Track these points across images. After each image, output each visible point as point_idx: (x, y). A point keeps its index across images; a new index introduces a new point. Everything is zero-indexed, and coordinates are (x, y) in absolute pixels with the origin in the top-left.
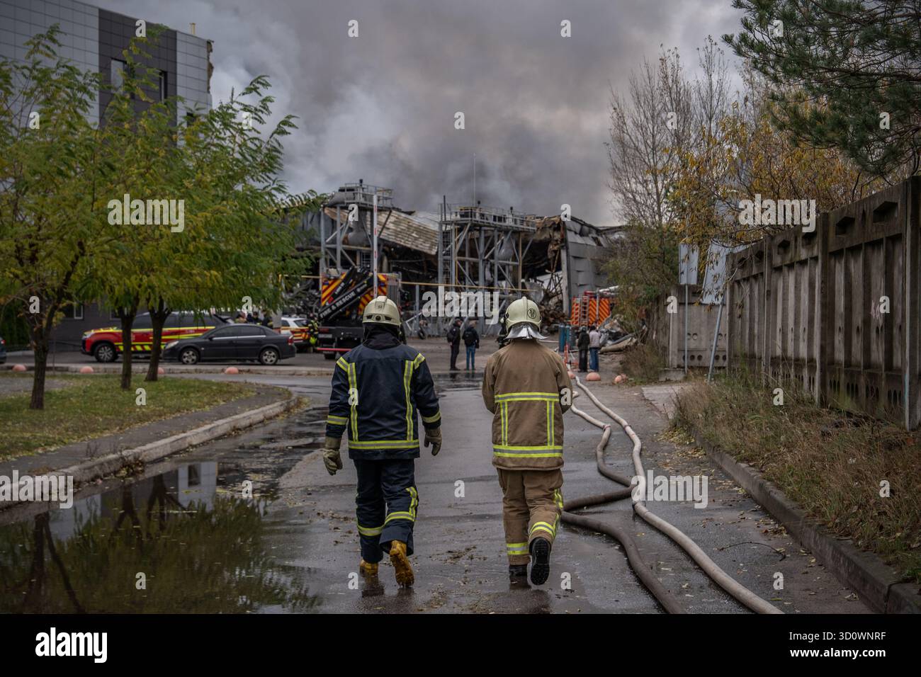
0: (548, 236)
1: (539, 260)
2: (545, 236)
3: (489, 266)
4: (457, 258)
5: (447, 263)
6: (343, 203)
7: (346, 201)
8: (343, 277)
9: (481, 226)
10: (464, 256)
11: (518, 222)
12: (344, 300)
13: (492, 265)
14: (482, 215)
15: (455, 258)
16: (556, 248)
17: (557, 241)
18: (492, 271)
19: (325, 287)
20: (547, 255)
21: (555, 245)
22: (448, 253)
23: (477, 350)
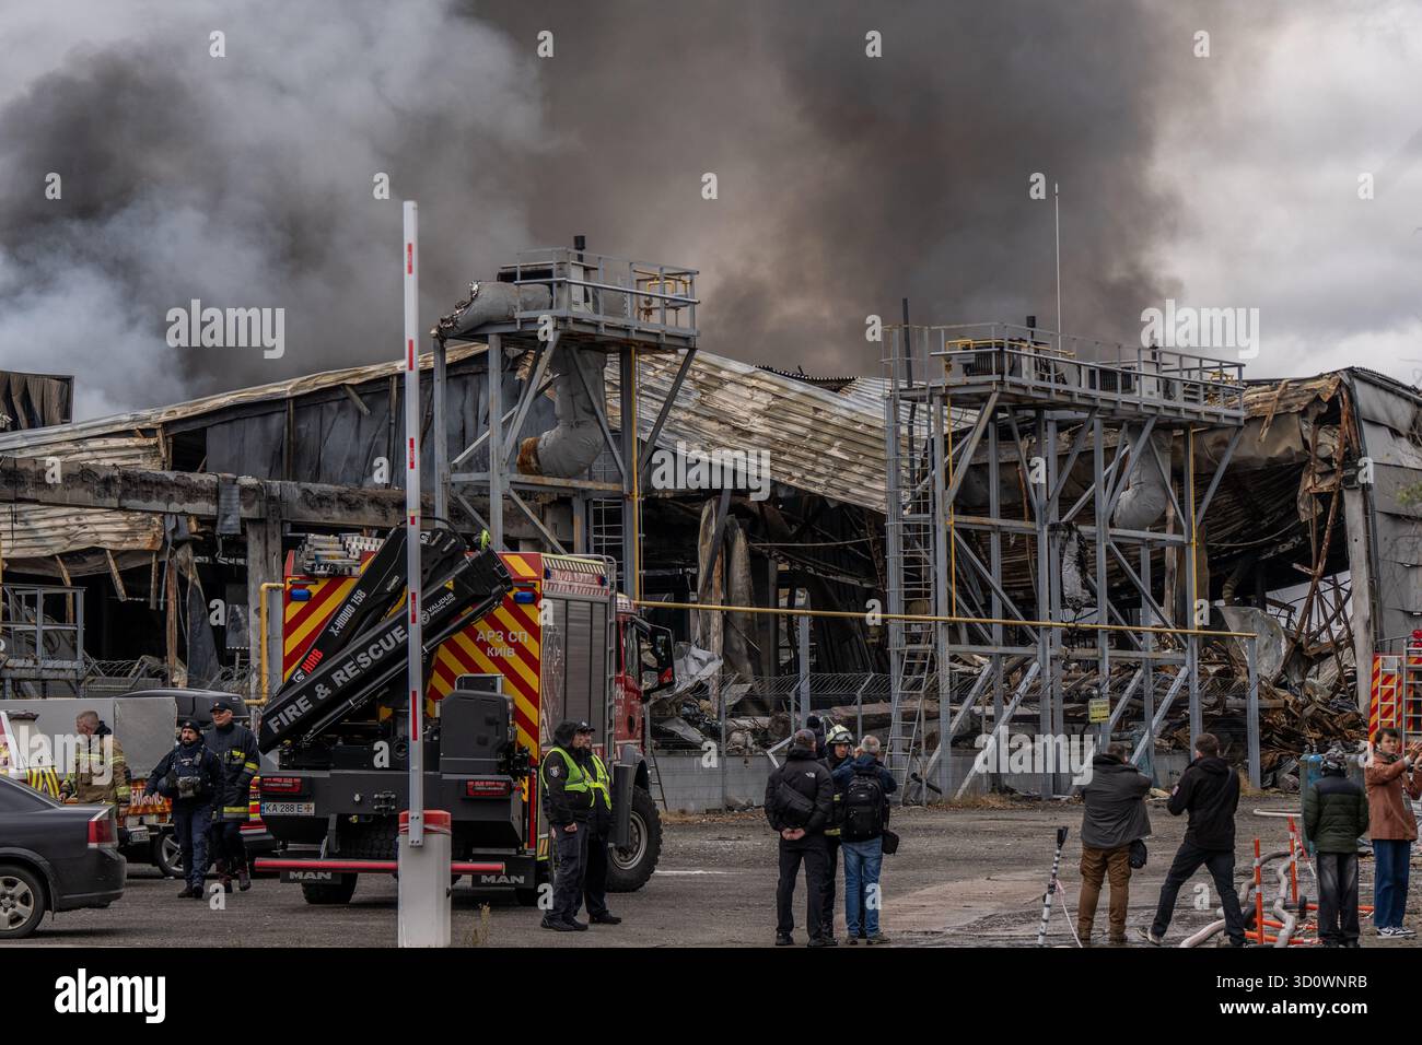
0: (1298, 447)
1: (1271, 530)
2: (1288, 444)
3: (1073, 547)
4: (953, 518)
5: (918, 535)
6: (512, 321)
7: (519, 315)
8: (360, 571)
9: (1039, 408)
10: (984, 510)
11: (1179, 390)
12: (365, 660)
13: (1086, 545)
14: (1043, 367)
15: (945, 520)
16: (1325, 486)
17: (1328, 460)
18: (1084, 563)
19: (295, 608)
20: (1294, 513)
21: (1325, 475)
22: (922, 504)
23: (887, 859)
